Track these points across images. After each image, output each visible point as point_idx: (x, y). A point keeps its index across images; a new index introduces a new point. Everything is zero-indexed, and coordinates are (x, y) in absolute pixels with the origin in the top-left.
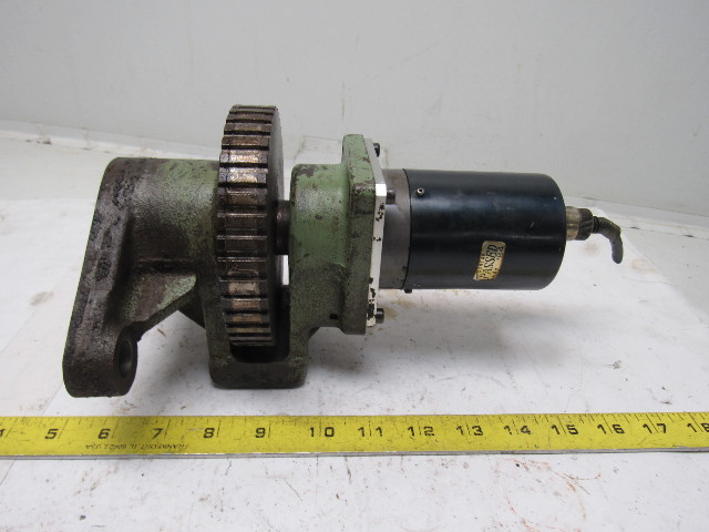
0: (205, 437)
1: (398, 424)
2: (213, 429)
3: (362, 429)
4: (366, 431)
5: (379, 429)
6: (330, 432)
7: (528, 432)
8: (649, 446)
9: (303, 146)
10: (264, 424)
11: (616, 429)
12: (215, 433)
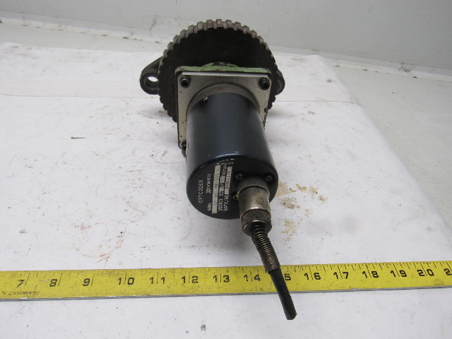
0: (51, 286)
1: (176, 275)
2: (56, 280)
3: (152, 278)
4: (155, 280)
5: (163, 278)
6: (131, 281)
7: (259, 279)
8: (334, 288)
9: (155, 22)
10: (89, 276)
11: (315, 276)
12: (57, 283)
